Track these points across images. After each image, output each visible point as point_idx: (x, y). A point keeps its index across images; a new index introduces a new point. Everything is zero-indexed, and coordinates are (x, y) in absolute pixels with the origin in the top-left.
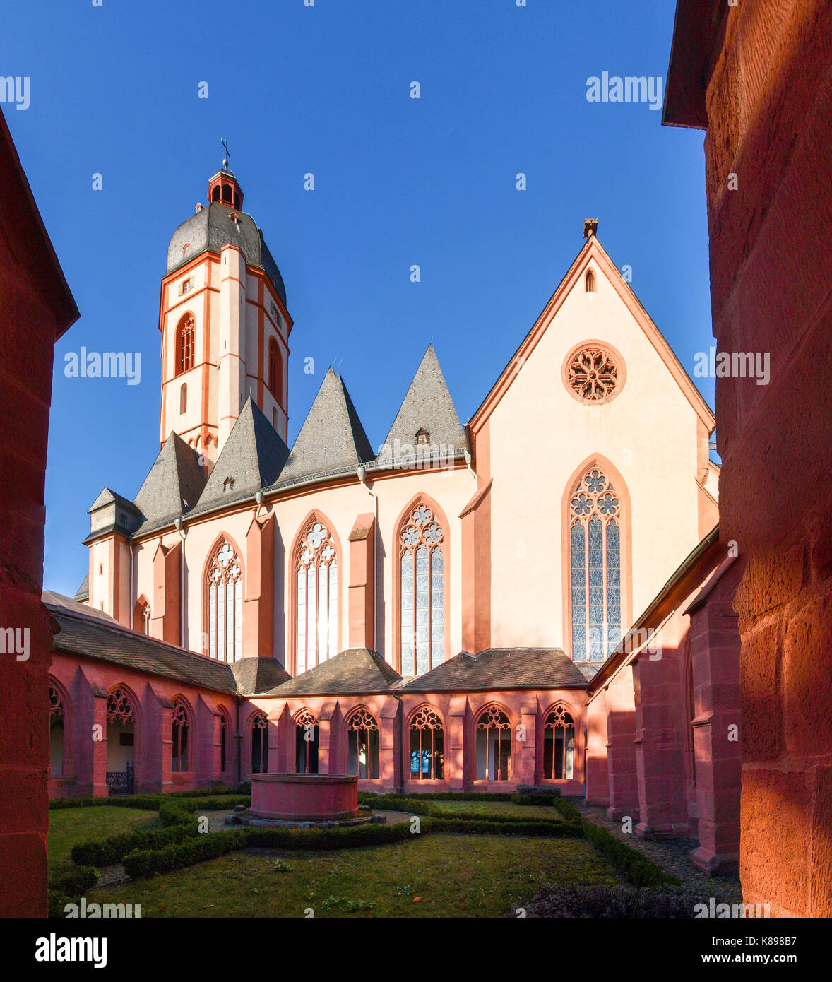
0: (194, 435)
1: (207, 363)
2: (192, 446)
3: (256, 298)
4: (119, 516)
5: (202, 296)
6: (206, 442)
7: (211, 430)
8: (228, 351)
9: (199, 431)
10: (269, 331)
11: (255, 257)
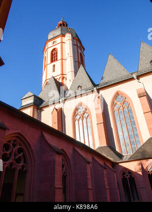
0: (58, 77)
1: (62, 59)
2: (58, 80)
3: (76, 44)
4: (35, 100)
5: (60, 44)
6: (63, 79)
7: (64, 76)
8: (69, 55)
9: (60, 76)
10: (80, 51)
11: (74, 35)
